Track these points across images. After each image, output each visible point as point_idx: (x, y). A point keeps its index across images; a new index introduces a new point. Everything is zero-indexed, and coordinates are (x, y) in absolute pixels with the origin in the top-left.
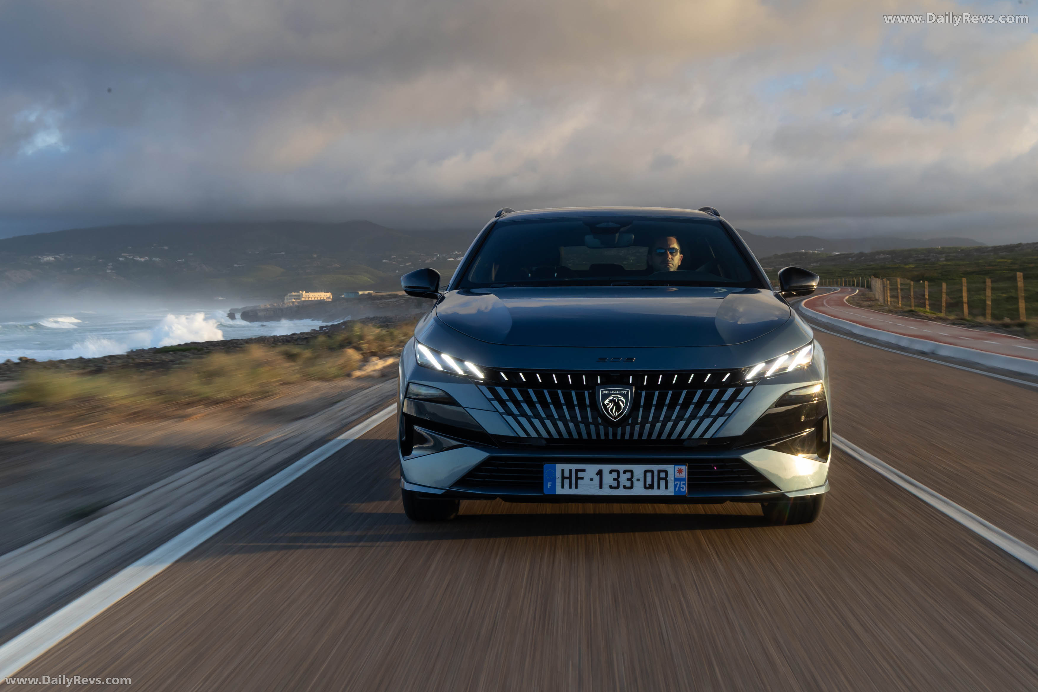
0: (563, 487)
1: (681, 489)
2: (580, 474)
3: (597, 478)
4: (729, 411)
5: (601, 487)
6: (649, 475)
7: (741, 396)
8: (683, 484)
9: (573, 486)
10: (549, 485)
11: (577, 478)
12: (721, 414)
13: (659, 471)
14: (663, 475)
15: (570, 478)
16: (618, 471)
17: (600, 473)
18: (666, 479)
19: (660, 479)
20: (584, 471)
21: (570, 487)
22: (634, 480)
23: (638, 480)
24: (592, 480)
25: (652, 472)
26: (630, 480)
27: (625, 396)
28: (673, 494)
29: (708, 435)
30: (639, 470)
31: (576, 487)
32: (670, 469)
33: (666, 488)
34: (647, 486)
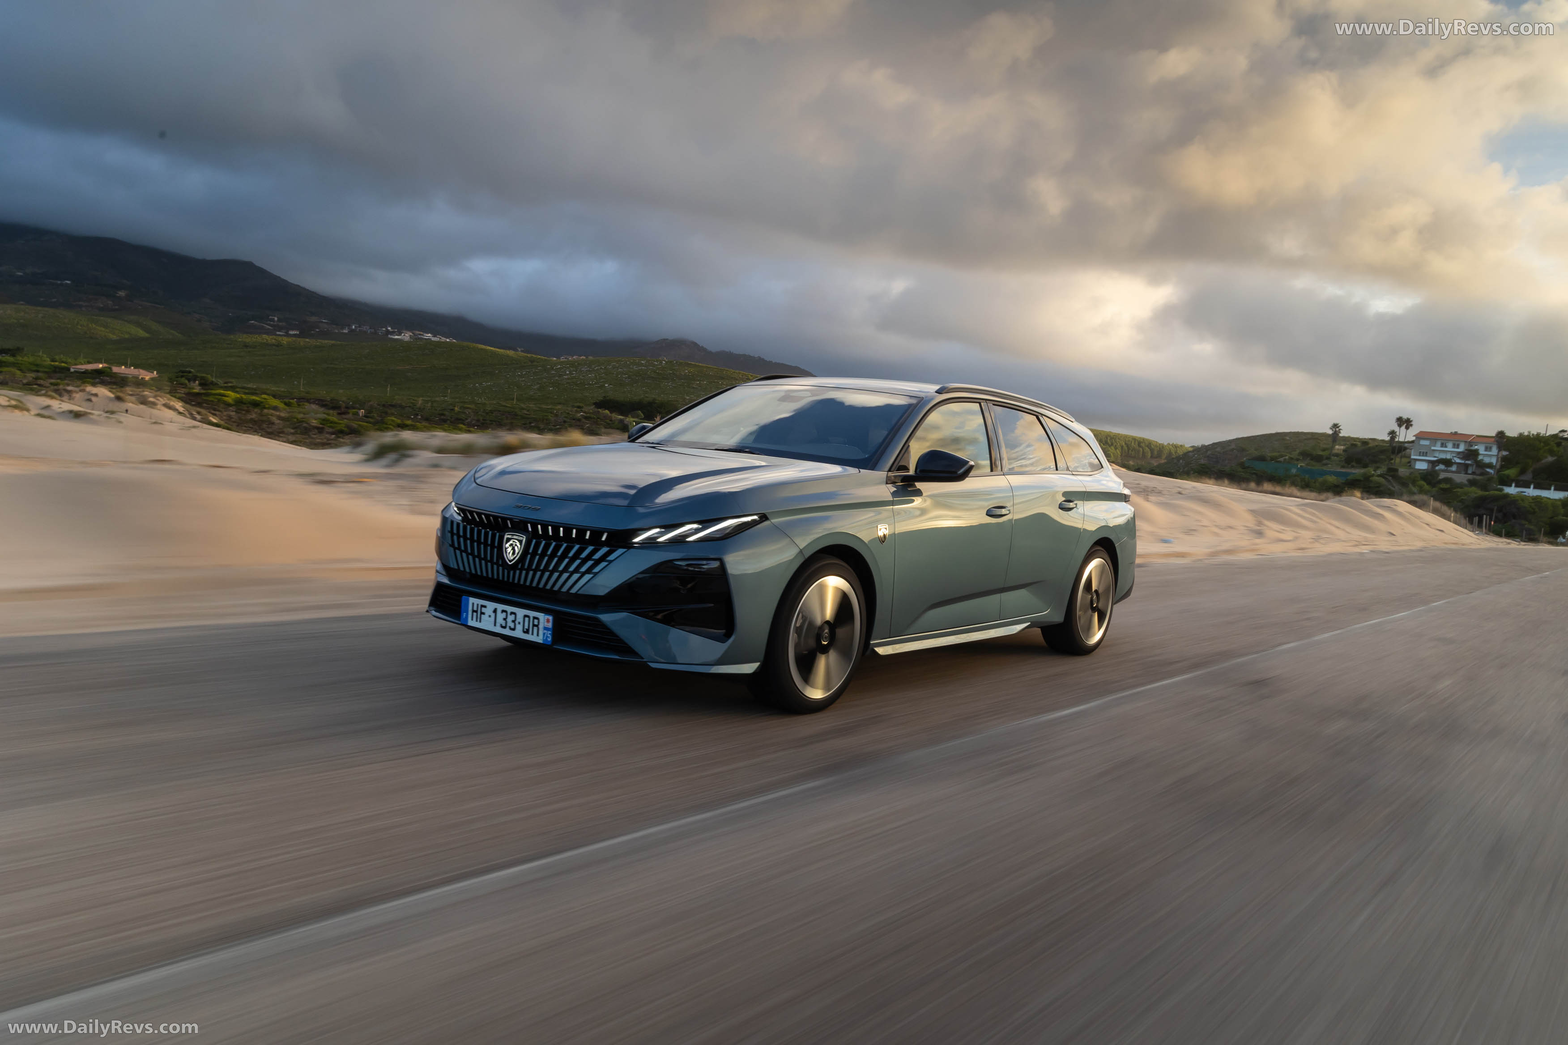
0: (472, 620)
1: (548, 638)
2: (484, 610)
3: (493, 615)
4: (596, 570)
5: (495, 625)
6: (527, 619)
7: (611, 558)
8: (550, 634)
9: (478, 620)
10: (464, 616)
11: (482, 613)
12: (588, 571)
13: (535, 618)
14: (536, 622)
15: (476, 612)
16: (506, 611)
17: (495, 611)
18: (537, 626)
19: (534, 625)
20: (485, 607)
21: (477, 621)
22: (517, 622)
23: (519, 623)
24: (490, 616)
25: (528, 617)
26: (514, 621)
27: (521, 542)
28: (541, 642)
29: (573, 591)
30: (521, 612)
31: (480, 622)
32: (541, 616)
33: (538, 635)
34: (525, 630)
